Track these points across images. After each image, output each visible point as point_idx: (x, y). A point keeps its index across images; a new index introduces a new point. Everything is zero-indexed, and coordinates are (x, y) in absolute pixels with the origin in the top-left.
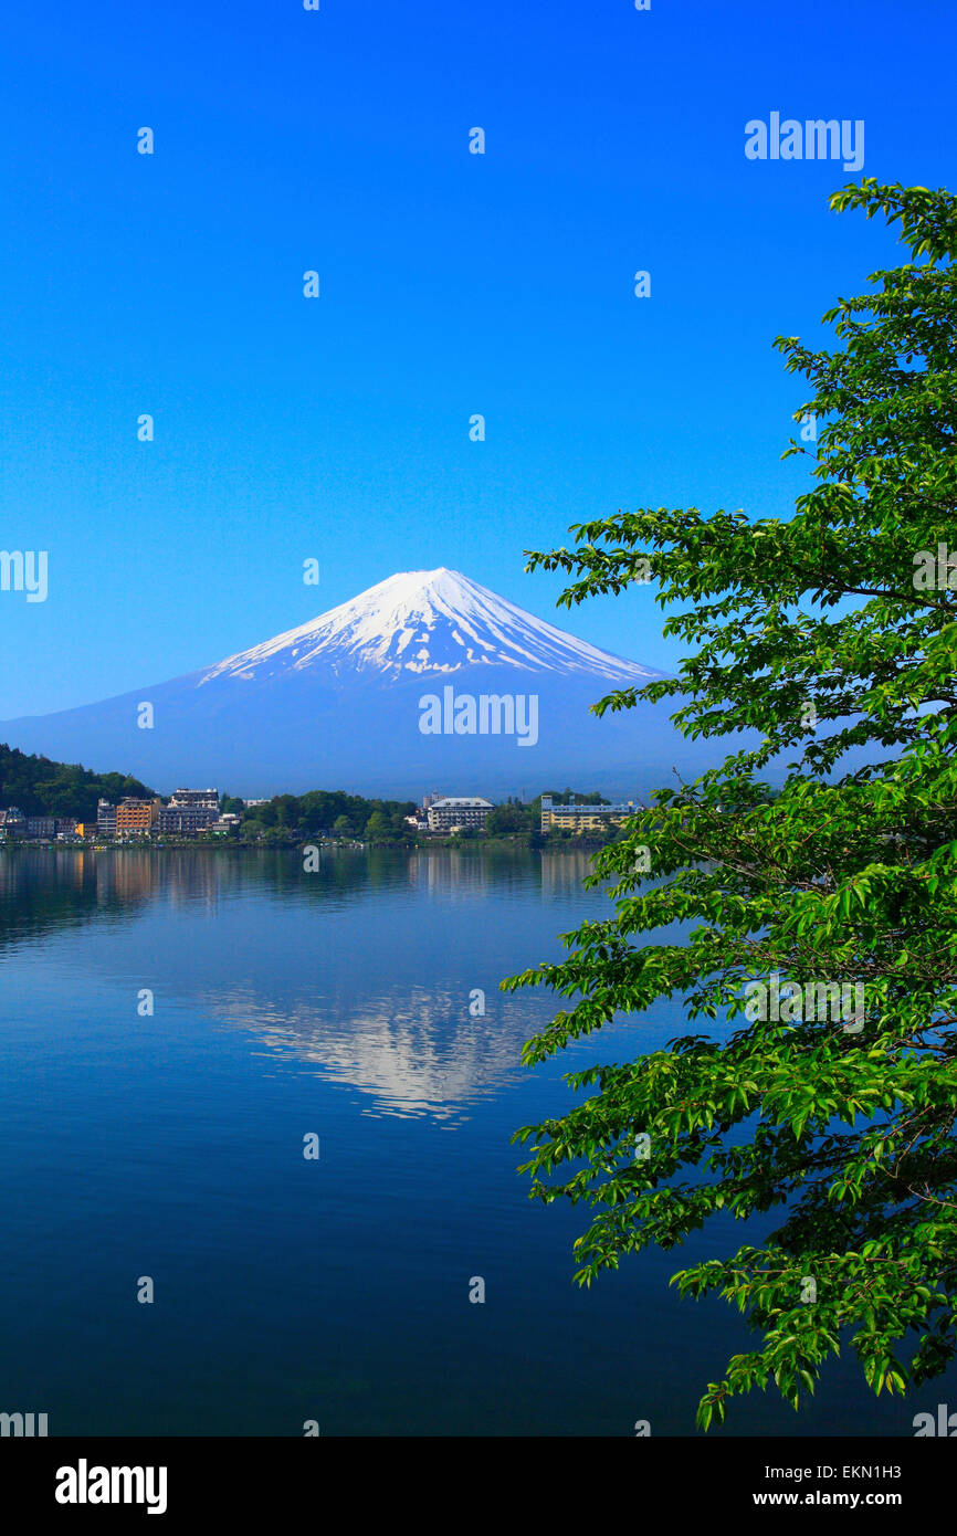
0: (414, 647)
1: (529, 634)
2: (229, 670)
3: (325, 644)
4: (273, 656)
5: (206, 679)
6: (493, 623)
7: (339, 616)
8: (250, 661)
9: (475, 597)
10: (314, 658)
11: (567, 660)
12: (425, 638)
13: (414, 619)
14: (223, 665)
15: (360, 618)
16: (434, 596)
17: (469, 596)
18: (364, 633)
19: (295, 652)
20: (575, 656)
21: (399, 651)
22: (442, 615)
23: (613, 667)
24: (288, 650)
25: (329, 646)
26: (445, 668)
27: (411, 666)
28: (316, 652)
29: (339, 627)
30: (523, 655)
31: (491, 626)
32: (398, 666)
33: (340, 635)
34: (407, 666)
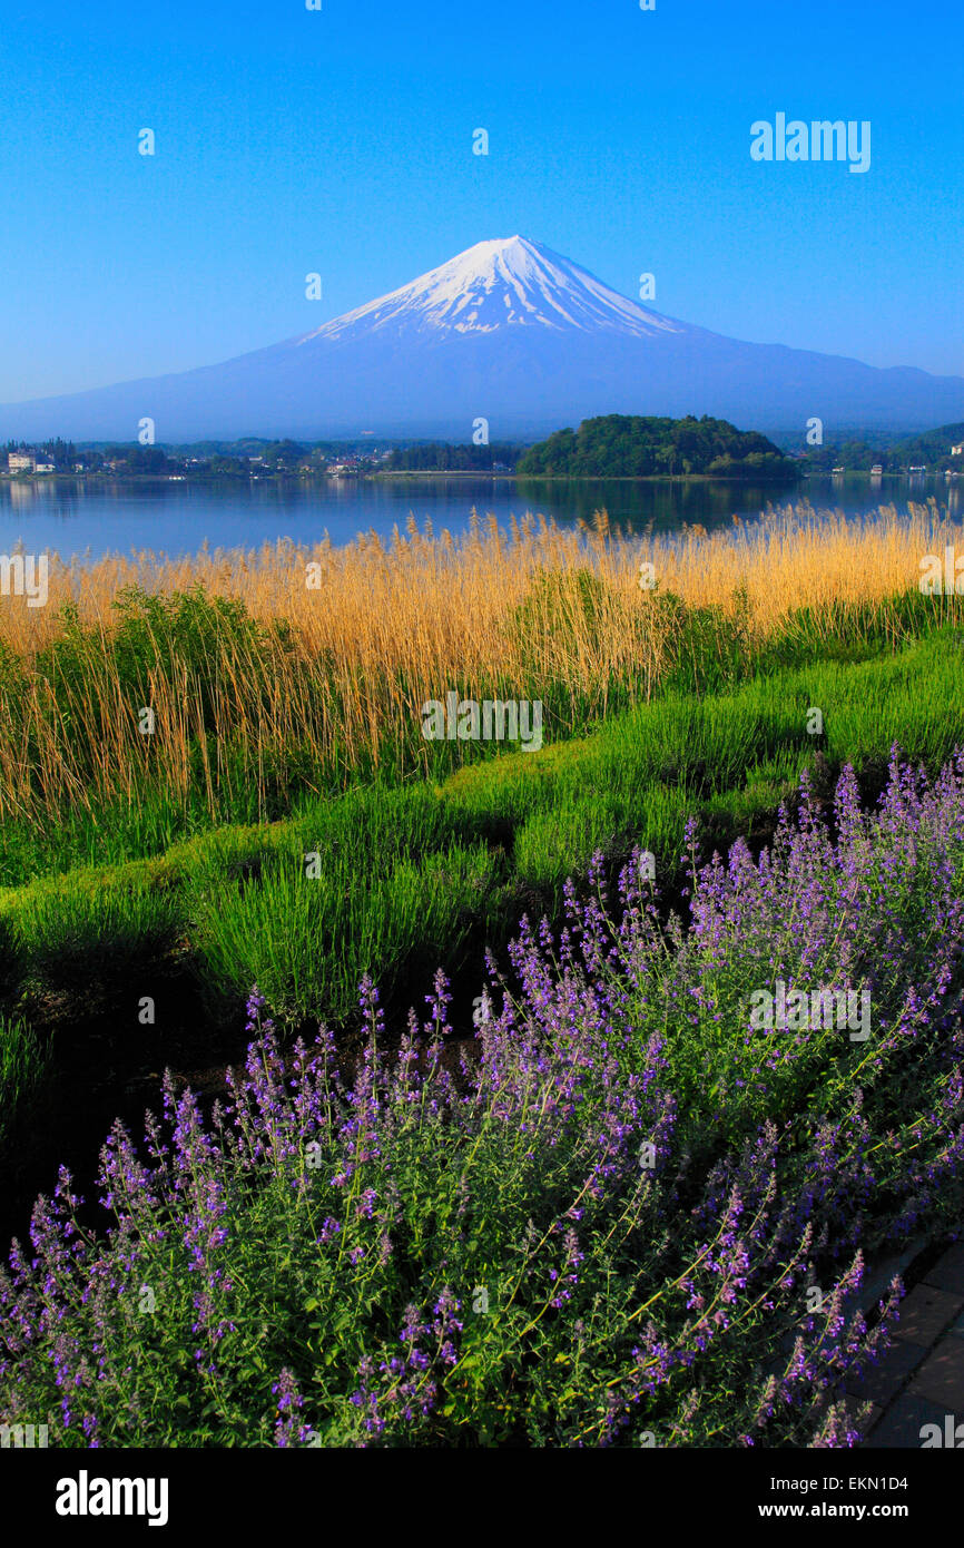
0: (468, 309)
1: (576, 294)
2: (325, 332)
3: (402, 308)
4: (362, 319)
5: (304, 340)
6: (547, 286)
7: (422, 283)
8: (342, 324)
9: (537, 261)
10: (392, 320)
11: (601, 318)
12: (481, 300)
13: (478, 283)
14: (323, 327)
15: (437, 284)
16: (501, 261)
17: (533, 262)
18: (435, 298)
19: (377, 316)
20: (611, 314)
21: (454, 314)
22: (502, 279)
23: (644, 325)
24: (373, 313)
25: (405, 310)
26: (485, 329)
27: (460, 328)
28: (393, 315)
29: (418, 292)
30: (561, 316)
31: (544, 289)
32: (449, 327)
33: (416, 300)
34: (456, 327)
